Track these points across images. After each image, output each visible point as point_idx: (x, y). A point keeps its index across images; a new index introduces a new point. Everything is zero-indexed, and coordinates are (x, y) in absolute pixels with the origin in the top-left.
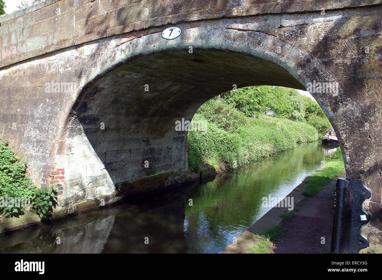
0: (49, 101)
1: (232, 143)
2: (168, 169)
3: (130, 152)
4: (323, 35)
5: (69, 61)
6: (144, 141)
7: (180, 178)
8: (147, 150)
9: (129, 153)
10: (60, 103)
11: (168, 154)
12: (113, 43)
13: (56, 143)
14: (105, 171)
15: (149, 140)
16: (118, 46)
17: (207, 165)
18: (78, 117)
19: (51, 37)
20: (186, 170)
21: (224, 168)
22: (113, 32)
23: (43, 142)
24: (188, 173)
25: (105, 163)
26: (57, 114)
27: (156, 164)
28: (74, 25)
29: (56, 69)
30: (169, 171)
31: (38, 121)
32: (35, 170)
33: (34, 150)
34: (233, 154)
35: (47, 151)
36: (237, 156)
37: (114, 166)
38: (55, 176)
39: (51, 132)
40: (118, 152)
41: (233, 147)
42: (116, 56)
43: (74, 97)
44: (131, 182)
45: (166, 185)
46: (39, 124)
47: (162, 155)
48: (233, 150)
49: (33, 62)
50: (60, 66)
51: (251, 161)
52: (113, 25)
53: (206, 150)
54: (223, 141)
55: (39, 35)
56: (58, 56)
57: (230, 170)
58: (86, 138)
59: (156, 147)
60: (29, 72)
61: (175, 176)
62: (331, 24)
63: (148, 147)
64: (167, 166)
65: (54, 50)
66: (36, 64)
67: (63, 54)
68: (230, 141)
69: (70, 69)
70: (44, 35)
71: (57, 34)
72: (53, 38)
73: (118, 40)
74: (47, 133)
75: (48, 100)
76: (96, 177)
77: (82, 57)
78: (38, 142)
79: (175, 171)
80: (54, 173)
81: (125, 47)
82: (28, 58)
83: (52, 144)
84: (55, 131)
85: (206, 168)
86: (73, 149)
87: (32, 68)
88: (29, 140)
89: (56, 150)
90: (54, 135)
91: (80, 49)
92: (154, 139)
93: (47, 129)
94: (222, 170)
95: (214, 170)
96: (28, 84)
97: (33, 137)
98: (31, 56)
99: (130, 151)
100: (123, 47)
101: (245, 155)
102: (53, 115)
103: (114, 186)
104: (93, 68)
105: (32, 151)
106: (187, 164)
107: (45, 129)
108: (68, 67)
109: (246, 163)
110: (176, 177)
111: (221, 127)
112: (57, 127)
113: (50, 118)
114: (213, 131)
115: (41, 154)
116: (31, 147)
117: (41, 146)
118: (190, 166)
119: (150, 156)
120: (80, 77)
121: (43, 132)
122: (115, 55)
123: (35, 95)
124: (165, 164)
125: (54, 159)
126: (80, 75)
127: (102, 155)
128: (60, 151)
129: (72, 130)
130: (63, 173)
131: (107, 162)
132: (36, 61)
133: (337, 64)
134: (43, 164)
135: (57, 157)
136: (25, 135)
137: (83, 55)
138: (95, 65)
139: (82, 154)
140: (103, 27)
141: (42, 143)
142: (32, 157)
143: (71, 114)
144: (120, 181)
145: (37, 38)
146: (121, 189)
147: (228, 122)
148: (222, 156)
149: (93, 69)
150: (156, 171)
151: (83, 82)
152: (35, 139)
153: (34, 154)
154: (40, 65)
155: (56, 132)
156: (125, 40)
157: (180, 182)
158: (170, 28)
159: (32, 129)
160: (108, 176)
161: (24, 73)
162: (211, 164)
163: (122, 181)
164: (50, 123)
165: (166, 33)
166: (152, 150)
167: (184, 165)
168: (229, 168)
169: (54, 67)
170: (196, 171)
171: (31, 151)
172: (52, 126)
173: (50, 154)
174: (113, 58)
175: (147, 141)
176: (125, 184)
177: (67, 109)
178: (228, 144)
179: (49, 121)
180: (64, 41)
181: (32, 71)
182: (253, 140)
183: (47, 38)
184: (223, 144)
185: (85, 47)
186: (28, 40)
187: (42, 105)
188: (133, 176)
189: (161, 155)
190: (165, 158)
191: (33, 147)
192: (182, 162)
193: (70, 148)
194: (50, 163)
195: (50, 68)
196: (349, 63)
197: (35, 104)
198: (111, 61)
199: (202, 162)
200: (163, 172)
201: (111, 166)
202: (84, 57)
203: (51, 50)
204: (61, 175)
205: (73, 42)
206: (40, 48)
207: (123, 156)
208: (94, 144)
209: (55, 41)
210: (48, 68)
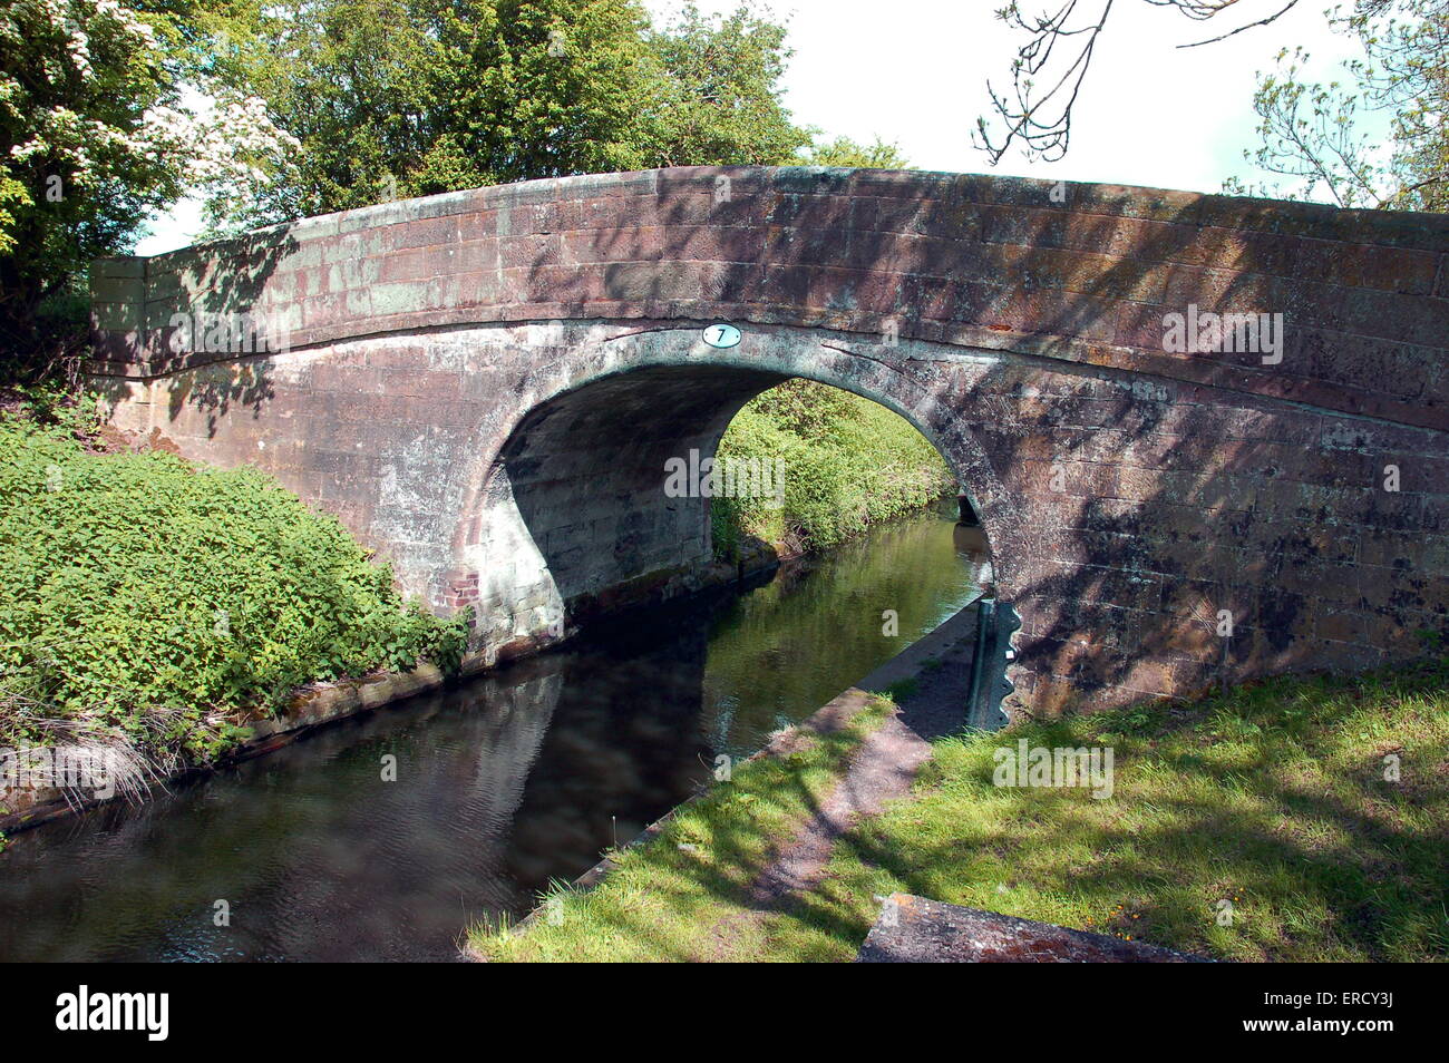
0: (442, 432)
1: (818, 477)
2: (667, 560)
3: (594, 526)
4: (972, 383)
5: (488, 350)
6: (620, 498)
7: (693, 579)
8: (627, 519)
9: (590, 529)
10: (470, 439)
11: (668, 524)
12: (598, 332)
13: (465, 521)
14: (547, 573)
15: (629, 496)
16: (608, 340)
17: (755, 540)
18: (507, 464)
19: (438, 290)
20: (708, 559)
21: (799, 548)
22: (599, 311)
23: (432, 518)
24: (713, 566)
25: (546, 555)
26: (464, 461)
27: (644, 549)
28: (500, 275)
29: (457, 365)
30: (670, 563)
31: (414, 473)
32: (416, 577)
33: (409, 534)
34: (824, 507)
35: (444, 538)
36: (834, 513)
37: (565, 560)
38: (464, 589)
39: (450, 498)
40: (570, 530)
41: (823, 487)
42: (605, 359)
43: (507, 430)
44: (593, 594)
45: (664, 598)
46: (416, 479)
47: (656, 529)
48: (823, 496)
49: (393, 339)
50: (466, 358)
51: (874, 522)
52: (597, 295)
53: (752, 501)
54: (795, 473)
55: (405, 280)
56: (461, 334)
57: (814, 554)
58: (514, 507)
59: (643, 509)
60: (382, 362)
61: (682, 575)
62: (984, 370)
63: (628, 511)
64: (666, 554)
65: (449, 322)
66: (399, 345)
67: (473, 333)
68: (815, 471)
69: (493, 369)
70: (419, 283)
71: (455, 286)
72: (444, 293)
73: (609, 328)
74: (442, 500)
75: (437, 430)
76: (532, 586)
77: (523, 348)
78: (418, 518)
79: (683, 564)
80: (462, 585)
81: (625, 345)
82: (380, 330)
83: (454, 524)
84: (460, 495)
85: (753, 551)
86: (493, 531)
87: (388, 353)
88: (392, 513)
89: (465, 537)
90: (460, 506)
91: (517, 330)
92: (641, 490)
93: (440, 491)
94: (794, 553)
95: (773, 553)
96: (381, 389)
97: (404, 506)
98: (389, 327)
99: (593, 524)
100: (622, 344)
101: (855, 508)
102: (453, 465)
103: (562, 604)
104: (552, 375)
105: (404, 536)
106: (709, 543)
107: (436, 492)
108: (488, 363)
109: (857, 529)
110: (685, 578)
111: (789, 428)
112: (467, 491)
113: (447, 469)
114: (768, 446)
115: (429, 544)
116: (399, 529)
117: (427, 527)
118: (715, 547)
119: (632, 532)
120: (520, 389)
121: (429, 496)
122: (602, 358)
123: (404, 415)
124: (661, 547)
125: (461, 555)
126: (522, 384)
127: (542, 540)
128: (472, 540)
129: (493, 493)
130: (476, 583)
131: (551, 553)
132: (400, 338)
133: (988, 432)
134: (435, 566)
135: (467, 549)
136: (381, 501)
137: (524, 343)
138: (557, 369)
139: (507, 541)
140: (575, 292)
141: (428, 521)
142: (403, 549)
143: (496, 462)
144: (575, 592)
145: (399, 287)
146: (575, 610)
147: (807, 413)
148: (794, 515)
149: (552, 378)
150: (643, 566)
151: (529, 400)
152: (408, 512)
153: (408, 542)
154: (410, 349)
155: (464, 498)
156: (625, 330)
157: (693, 589)
158: (720, 327)
159: (399, 489)
160: (553, 583)
161: (368, 363)
162: (764, 539)
163: (578, 593)
164: (446, 481)
165: (712, 333)
166: (636, 517)
167: (704, 547)
168: (812, 547)
169: (449, 360)
170: (729, 558)
171: (401, 536)
172: (453, 487)
173: (452, 544)
174: (599, 362)
175: (625, 498)
176: (583, 600)
177: (490, 455)
178: (811, 481)
179: (444, 476)
180: (473, 304)
181: (389, 361)
182: (880, 462)
183: (428, 291)
184: (795, 480)
185: (531, 329)
186: (375, 287)
187: (422, 437)
188: (598, 580)
189: (653, 525)
190: (662, 534)
191: (405, 527)
192: (699, 540)
193: (488, 531)
194: (453, 562)
195: (439, 360)
196: (1005, 433)
197: (403, 436)
198: (595, 368)
199: (742, 535)
200: (658, 567)
201: (557, 560)
202: (529, 350)
203: (442, 322)
204: (473, 587)
205: (501, 315)
206: (408, 309)
207: (581, 537)
208: (529, 517)
209: (450, 301)
210: (432, 358)
